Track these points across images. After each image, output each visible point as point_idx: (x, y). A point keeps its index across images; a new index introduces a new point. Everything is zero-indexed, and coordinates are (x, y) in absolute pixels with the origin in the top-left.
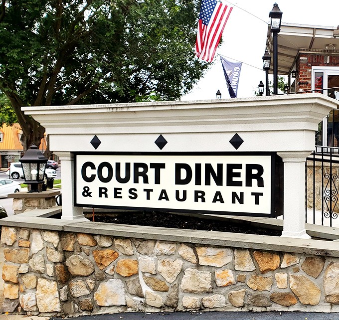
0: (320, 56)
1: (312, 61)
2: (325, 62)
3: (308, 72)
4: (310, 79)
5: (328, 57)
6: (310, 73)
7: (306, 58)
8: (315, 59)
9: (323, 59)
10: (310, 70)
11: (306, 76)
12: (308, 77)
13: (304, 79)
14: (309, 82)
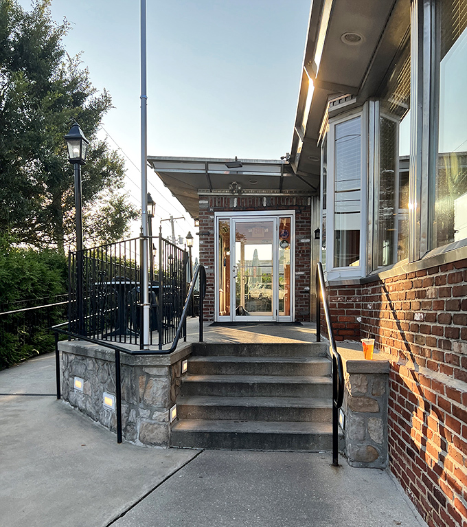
0: (225, 199)
1: (215, 206)
2: (231, 206)
3: (209, 219)
4: (212, 229)
5: (236, 199)
6: (213, 220)
7: (207, 202)
8: (219, 202)
9: (229, 202)
10: (212, 217)
11: (207, 224)
12: (209, 226)
13: (205, 228)
14: (211, 232)
